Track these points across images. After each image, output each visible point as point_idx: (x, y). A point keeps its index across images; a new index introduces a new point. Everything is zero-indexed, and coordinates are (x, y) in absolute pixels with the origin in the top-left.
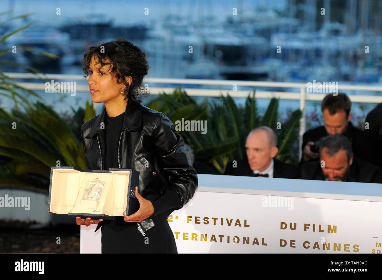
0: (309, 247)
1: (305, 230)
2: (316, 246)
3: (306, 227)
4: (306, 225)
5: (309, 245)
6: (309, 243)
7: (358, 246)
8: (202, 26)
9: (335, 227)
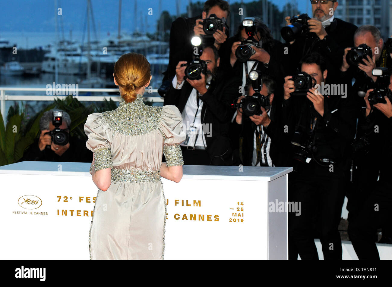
0: (179, 218)
1: (176, 205)
2: (185, 217)
3: (176, 202)
4: (176, 201)
5: (179, 217)
6: (179, 215)
7: (218, 216)
8: (91, 50)
9: (199, 202)
